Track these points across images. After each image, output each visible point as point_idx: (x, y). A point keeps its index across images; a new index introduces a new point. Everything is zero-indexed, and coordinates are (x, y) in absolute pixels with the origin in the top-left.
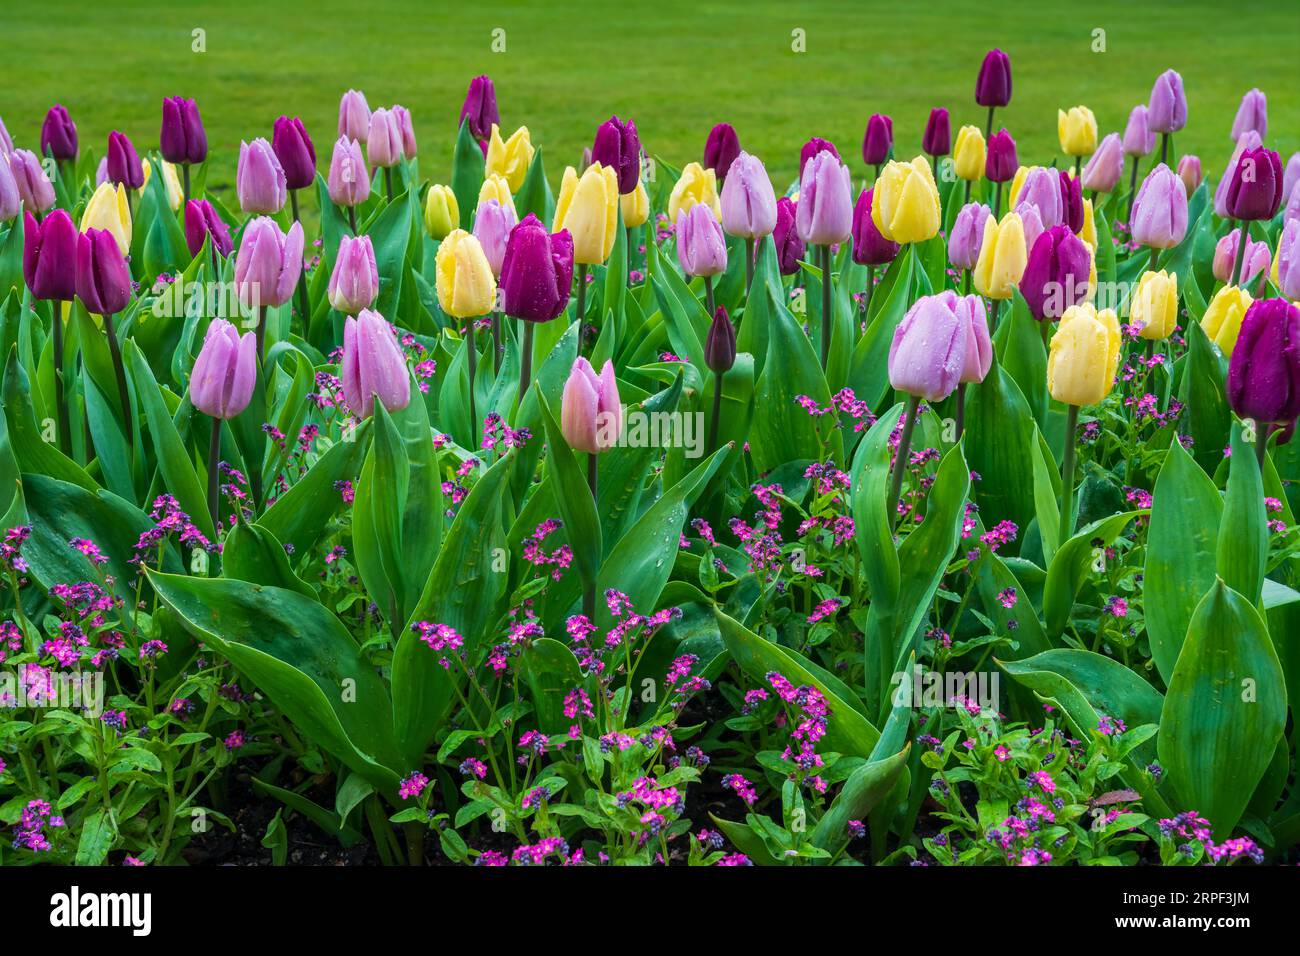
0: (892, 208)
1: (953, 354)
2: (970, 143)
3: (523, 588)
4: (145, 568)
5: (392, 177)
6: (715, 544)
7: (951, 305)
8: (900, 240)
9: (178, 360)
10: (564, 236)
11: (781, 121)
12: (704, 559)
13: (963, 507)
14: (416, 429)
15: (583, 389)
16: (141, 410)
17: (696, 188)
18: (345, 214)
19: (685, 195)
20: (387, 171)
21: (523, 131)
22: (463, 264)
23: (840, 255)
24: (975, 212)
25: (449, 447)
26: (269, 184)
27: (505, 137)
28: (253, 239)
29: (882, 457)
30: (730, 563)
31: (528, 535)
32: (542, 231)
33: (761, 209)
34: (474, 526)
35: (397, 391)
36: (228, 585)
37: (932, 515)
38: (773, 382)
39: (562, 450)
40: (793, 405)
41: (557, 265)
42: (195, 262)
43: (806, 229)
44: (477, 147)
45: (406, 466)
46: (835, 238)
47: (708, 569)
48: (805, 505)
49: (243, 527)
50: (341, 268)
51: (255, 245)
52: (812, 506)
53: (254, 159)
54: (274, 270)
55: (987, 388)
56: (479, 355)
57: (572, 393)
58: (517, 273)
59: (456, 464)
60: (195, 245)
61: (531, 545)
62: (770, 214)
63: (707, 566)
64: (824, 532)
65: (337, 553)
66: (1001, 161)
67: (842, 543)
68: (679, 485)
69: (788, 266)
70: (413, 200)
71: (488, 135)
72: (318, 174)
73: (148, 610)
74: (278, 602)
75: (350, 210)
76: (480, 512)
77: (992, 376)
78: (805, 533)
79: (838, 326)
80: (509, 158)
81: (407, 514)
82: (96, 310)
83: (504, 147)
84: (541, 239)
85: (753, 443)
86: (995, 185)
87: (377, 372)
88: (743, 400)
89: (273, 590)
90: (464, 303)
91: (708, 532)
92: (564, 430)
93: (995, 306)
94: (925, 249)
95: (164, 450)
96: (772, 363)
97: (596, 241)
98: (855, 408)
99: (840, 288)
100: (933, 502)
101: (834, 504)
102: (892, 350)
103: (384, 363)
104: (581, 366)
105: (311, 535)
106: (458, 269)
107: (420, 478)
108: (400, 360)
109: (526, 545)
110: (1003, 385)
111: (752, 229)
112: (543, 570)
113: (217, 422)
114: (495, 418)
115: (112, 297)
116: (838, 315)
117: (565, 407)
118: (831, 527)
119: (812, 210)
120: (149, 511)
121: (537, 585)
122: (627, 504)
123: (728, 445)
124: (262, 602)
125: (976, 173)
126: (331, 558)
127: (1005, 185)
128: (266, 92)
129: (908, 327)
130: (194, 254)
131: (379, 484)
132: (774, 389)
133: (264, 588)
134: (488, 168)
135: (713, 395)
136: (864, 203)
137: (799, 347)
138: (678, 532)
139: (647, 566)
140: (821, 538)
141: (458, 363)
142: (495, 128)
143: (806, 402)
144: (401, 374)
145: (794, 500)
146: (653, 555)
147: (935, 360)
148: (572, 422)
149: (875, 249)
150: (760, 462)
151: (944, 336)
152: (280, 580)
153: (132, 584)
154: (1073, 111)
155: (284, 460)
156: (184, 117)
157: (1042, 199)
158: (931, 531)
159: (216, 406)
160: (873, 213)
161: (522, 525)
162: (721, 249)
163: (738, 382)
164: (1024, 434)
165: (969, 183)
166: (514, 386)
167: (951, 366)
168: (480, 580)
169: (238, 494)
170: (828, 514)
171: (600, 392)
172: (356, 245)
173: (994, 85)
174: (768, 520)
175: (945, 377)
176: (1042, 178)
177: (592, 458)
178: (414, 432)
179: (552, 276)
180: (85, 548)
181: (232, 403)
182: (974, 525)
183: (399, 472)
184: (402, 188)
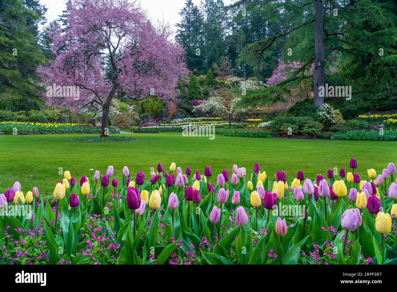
0: (337, 189)
1: (355, 221)
2: (350, 176)
3: (268, 261)
4: (201, 250)
5: (241, 179)
6: (306, 256)
7: (353, 211)
8: (339, 195)
9: (207, 211)
10: (275, 194)
11: (308, 167)
12: (303, 258)
13: (360, 254)
14: (248, 228)
15: (280, 224)
16: (201, 220)
17: (296, 183)
18: (234, 186)
19: (294, 184)
20: (241, 178)
21: (264, 172)
22: (255, 197)
23: (327, 198)
24: (353, 190)
25: (253, 231)
26: (222, 181)
27: (261, 173)
28: (221, 192)
29: (341, 241)
30: (309, 260)
31: (269, 251)
32: (271, 193)
33: (311, 189)
34: (259, 249)
35: (246, 221)
36: (215, 255)
37: (353, 255)
38: (316, 223)
39: (275, 234)
40: (320, 228)
41: (274, 199)
42: (209, 194)
43: (321, 194)
44: (256, 175)
45: (246, 235)
46: (327, 196)
47: (304, 261)
48: (324, 249)
49: (218, 244)
50: (234, 196)
51: (221, 193)
52: (325, 249)
53: (220, 177)
54: (224, 197)
55: (361, 228)
56: (258, 214)
57: (277, 224)
58: (267, 201)
59: (254, 235)
60: (209, 191)
61: (269, 253)
62: (313, 190)
63: (304, 260)
64: (329, 255)
65: (233, 250)
66: (357, 179)
67: (333, 259)
68: (298, 243)
69: (316, 199)
70: (245, 184)
71: (258, 173)
72: (229, 179)
73: (200, 258)
74: (223, 259)
75: (235, 185)
76: (260, 246)
77: (362, 225)
78: (324, 255)
79: (328, 213)
80: (262, 177)
81: (246, 244)
82: (195, 203)
83: (261, 175)
84: (271, 195)
85: (312, 235)
86: (356, 184)
87: (242, 218)
88: (310, 226)
89: (222, 257)
90: (255, 204)
91: (304, 253)
92: (276, 231)
93: (361, 210)
94: (344, 197)
95: (204, 228)
96: (315, 219)
97: (280, 194)
98: (334, 230)
99: (328, 205)
100: (353, 252)
101: (330, 249)
102: (341, 219)
103: (243, 216)
104: (279, 219)
105: (228, 246)
106: (255, 198)
107: (249, 238)
108: (246, 216)
109: (268, 253)
110: (365, 227)
111: (310, 193)
112: (272, 258)
113: (213, 224)
114: (263, 227)
115: (198, 201)
116: (328, 211)
117: (276, 227)
118: (330, 254)
119: (322, 190)
120: (201, 239)
121: (270, 261)
122: (288, 246)
123: (308, 236)
124: (220, 259)
125: (352, 181)
126: (232, 251)
127: (358, 183)
128: (218, 162)
129: (344, 215)
130: (209, 192)
131: (242, 239)
132: (316, 224)
133: (220, 256)
134: (258, 178)
135: (303, 224)
136: (331, 188)
137: (320, 216)
138: (299, 253)
139: (292, 260)
140: (328, 257)
141: (254, 215)
142: (260, 172)
143: (323, 228)
144: (246, 218)
145: (321, 247)
146: (294, 257)
147: (351, 223)
148: (278, 229)
149: (334, 197)
150: (313, 239)
151: (353, 218)
152: (223, 255)
153: (198, 252)
154: (370, 169)
155: (224, 231)
156: (208, 169)
157: (368, 188)
158: (353, 258)
159: (213, 221)
160: (333, 190)
161: (267, 248)
162: (303, 195)
163: (308, 222)
164: (371, 238)
165: (350, 183)
166: (266, 221)
167: (355, 224)
168: (260, 259)
169: (217, 238)
170: (329, 252)
171: (283, 224)
172: (237, 192)
173: (353, 165)
174: (316, 252)
175: (354, 226)
176: (367, 184)
177: (281, 237)
178: (248, 229)
179: (273, 201)
180: (191, 245)
181: (216, 221)
182: (362, 257)
183: (245, 237)
184: (243, 182)
